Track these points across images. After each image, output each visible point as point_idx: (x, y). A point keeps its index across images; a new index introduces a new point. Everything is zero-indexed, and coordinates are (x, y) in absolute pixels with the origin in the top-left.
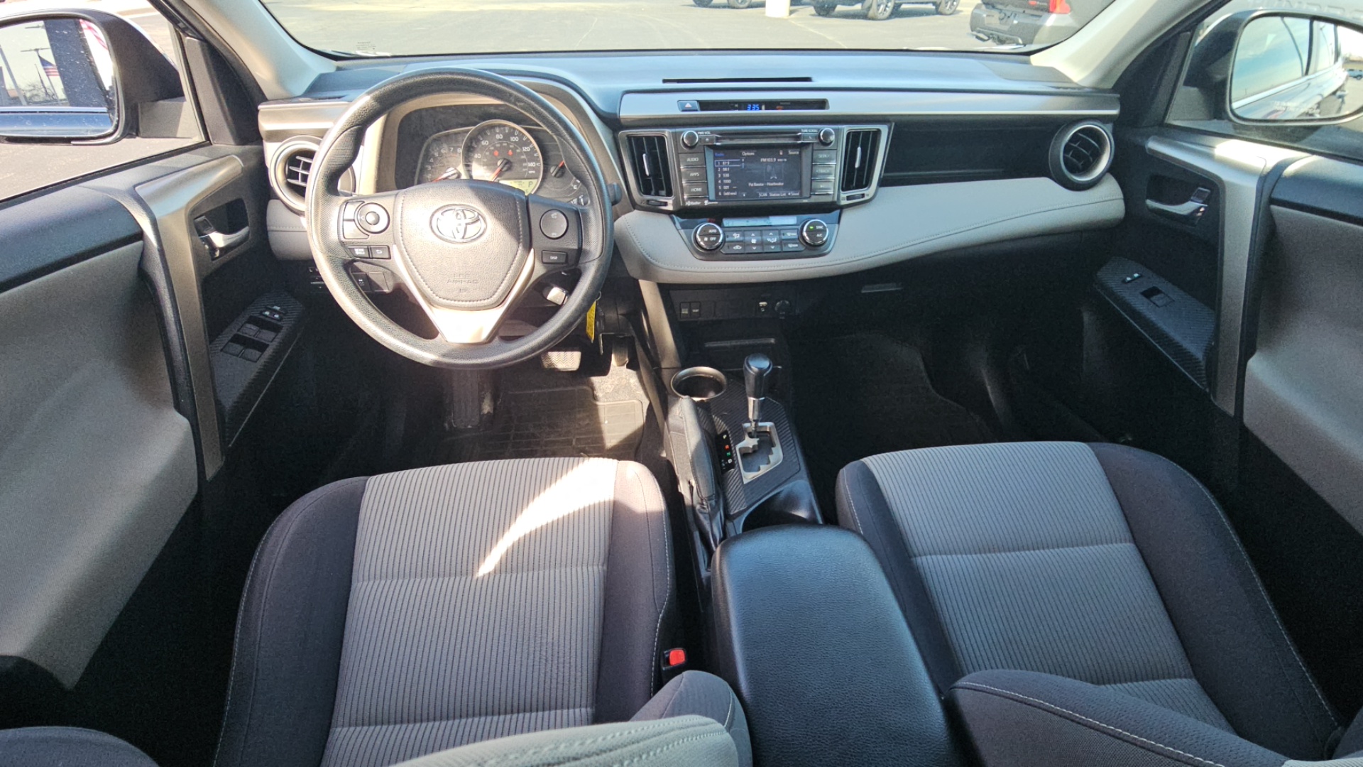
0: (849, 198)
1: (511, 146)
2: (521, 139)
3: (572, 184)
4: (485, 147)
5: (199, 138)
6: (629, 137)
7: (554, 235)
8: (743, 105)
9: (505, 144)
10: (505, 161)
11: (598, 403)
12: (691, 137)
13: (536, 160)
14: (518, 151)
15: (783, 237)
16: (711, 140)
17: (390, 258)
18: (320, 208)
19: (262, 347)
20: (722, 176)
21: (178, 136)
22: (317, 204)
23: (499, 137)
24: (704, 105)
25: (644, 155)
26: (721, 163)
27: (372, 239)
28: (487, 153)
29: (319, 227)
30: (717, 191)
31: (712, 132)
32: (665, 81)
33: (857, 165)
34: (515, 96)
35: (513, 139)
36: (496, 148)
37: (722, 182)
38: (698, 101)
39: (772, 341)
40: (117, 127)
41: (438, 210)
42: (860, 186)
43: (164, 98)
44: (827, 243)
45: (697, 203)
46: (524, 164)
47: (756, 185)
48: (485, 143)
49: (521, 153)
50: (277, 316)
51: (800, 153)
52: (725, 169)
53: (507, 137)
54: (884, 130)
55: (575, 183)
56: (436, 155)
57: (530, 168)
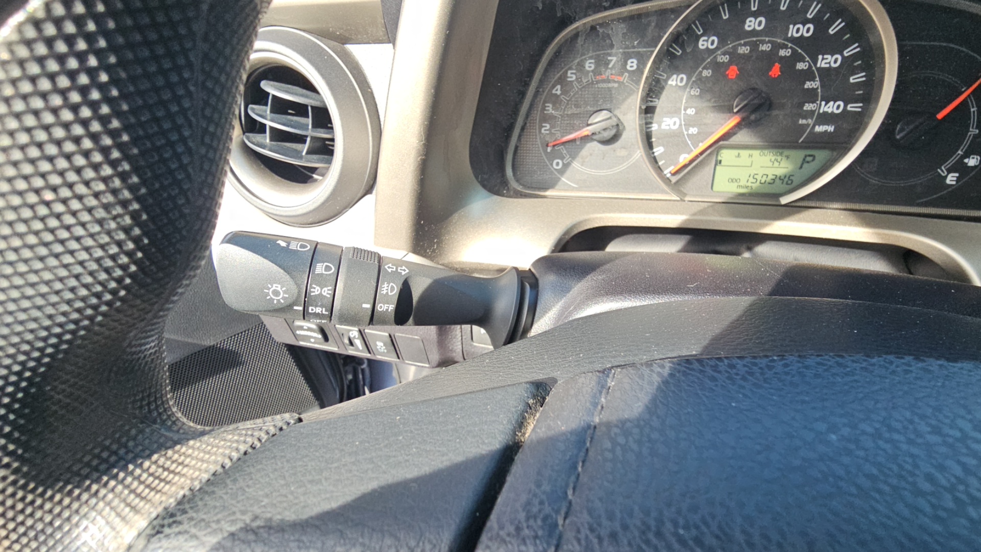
1: (782, 53)
2: (822, 28)
3: (943, 170)
4: (709, 53)
9: (767, 47)
10: (757, 98)
14: (801, 66)
23: (754, 24)
28: (707, 73)
35: (794, 31)
36: (738, 59)
46: (808, 107)
48: (704, 43)
49: (808, 75)
53: (778, 26)
55: (959, 167)
56: (572, 76)
57: (825, 118)
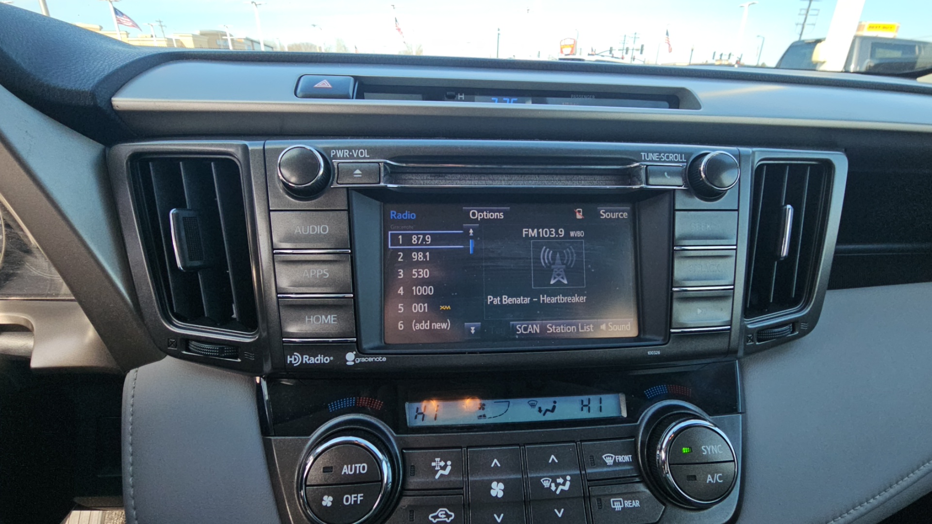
0: (760, 335)
12: (308, 164)
20: (408, 274)
25: (172, 212)
26: (408, 239)
31: (374, 152)
33: (785, 251)
37: (408, 291)
42: (784, 301)
47: (507, 300)
51: (635, 217)
52: (418, 257)
54: (841, 164)
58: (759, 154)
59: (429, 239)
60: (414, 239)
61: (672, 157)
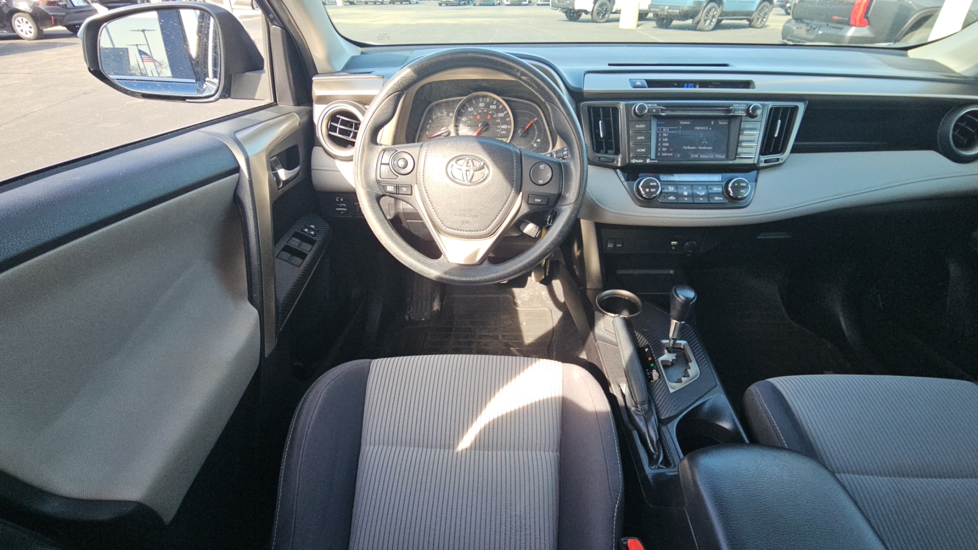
0: (766, 161)
1: (490, 112)
2: (498, 107)
3: (533, 143)
4: (471, 112)
5: (269, 100)
6: (589, 108)
7: (541, 182)
8: (680, 83)
9: (485, 111)
10: (485, 124)
11: (518, 309)
12: (642, 108)
13: (508, 123)
14: (495, 116)
15: (710, 191)
16: (657, 111)
17: (411, 195)
18: (365, 154)
19: (303, 256)
20: (662, 140)
21: (256, 98)
22: (363, 150)
23: (481, 105)
24: (651, 83)
25: (600, 122)
26: (662, 130)
27: (401, 179)
28: (472, 117)
29: (363, 168)
30: (657, 151)
31: (659, 105)
32: (610, 65)
33: (776, 135)
34: (522, 71)
35: (491, 107)
36: (479, 114)
37: (662, 144)
38: (646, 80)
39: (672, 272)
40: (217, 91)
41: (451, 160)
42: (776, 152)
43: (248, 71)
44: (747, 197)
45: (641, 161)
46: (499, 127)
47: (689, 148)
48: (470, 109)
49: (497, 118)
50: (312, 233)
51: (729, 123)
52: (665, 135)
53: (487, 106)
54: (801, 107)
55: (536, 142)
56: (434, 117)
57: (503, 130)
58: (770, 104)
59: (668, 130)
60: (664, 130)
61: (742, 105)
